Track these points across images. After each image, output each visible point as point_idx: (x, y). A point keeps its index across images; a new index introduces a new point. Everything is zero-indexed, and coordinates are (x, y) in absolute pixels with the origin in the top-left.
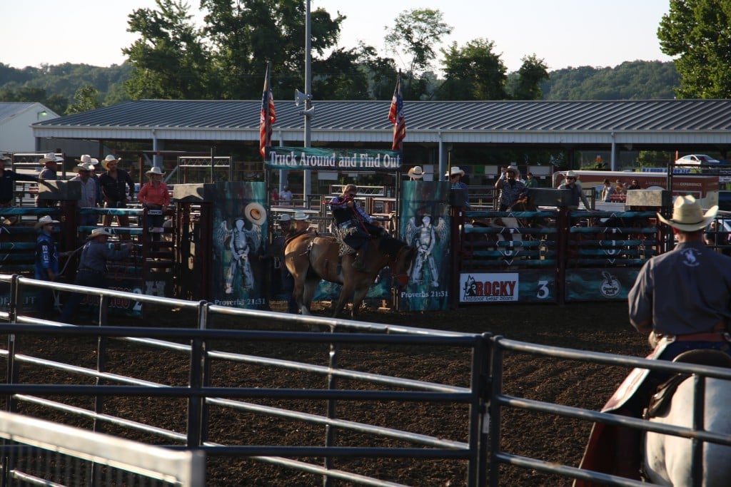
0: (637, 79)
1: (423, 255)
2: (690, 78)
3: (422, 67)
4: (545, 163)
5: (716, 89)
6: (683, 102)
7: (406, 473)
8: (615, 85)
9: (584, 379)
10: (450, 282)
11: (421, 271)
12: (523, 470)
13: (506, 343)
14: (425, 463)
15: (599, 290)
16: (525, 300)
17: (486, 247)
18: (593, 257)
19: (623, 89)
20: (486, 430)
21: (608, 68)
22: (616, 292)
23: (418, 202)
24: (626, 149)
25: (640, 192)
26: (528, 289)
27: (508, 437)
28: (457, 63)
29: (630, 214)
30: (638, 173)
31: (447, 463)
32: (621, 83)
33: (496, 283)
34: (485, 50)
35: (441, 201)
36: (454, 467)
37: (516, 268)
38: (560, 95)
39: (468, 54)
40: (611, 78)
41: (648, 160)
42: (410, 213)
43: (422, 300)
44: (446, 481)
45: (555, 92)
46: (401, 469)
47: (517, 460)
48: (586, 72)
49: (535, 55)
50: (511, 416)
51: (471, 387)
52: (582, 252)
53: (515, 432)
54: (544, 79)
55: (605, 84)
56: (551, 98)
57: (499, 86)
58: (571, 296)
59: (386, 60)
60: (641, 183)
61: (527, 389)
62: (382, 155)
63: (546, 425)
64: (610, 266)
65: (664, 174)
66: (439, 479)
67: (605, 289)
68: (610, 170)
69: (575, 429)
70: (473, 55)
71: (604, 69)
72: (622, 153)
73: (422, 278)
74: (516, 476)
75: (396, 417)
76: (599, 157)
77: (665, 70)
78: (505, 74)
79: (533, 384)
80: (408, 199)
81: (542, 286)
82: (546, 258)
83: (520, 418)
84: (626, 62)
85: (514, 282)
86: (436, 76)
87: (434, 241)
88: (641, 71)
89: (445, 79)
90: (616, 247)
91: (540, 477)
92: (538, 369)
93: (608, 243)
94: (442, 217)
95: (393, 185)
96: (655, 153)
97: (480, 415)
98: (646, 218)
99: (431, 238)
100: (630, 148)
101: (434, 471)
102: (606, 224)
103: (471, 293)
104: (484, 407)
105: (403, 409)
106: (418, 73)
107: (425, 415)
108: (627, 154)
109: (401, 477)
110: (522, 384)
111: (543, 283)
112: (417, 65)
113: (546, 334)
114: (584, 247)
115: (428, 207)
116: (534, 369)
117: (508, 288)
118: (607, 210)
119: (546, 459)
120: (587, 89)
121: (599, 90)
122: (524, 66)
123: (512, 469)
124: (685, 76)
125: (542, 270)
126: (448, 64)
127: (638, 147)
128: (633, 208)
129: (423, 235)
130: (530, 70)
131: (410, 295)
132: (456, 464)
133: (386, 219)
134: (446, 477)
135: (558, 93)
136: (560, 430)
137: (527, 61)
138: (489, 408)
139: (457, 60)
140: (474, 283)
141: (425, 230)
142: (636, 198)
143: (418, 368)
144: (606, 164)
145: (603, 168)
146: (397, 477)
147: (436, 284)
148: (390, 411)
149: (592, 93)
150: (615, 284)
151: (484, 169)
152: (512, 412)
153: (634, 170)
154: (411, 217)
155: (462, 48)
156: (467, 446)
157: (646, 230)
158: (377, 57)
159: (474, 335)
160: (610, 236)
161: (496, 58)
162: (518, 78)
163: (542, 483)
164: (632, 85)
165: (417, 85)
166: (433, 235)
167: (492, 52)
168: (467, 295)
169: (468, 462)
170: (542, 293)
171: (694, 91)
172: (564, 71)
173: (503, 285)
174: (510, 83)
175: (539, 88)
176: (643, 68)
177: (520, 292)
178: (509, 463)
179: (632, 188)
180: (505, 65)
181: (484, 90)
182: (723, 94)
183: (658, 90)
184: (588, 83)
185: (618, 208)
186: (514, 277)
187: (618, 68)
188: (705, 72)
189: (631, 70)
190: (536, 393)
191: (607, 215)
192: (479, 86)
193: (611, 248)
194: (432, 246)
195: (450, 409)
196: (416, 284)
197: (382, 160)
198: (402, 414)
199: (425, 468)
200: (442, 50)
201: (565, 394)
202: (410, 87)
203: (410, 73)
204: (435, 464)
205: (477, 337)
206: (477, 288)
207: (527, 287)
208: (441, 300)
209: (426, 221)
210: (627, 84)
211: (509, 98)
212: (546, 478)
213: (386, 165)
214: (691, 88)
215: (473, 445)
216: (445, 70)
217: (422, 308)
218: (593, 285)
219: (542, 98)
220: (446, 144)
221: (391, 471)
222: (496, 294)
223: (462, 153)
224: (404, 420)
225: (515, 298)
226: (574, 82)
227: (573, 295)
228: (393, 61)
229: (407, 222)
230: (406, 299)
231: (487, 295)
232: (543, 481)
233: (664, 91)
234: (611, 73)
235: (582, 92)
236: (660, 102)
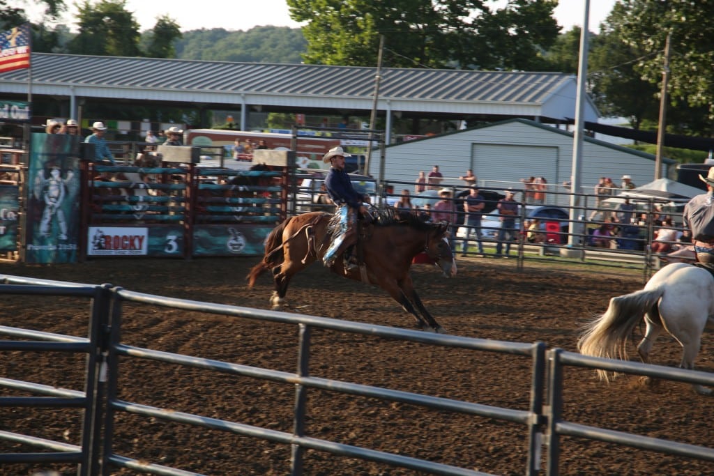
0: (267, 43)
1: (51, 208)
2: (317, 45)
3: (54, 19)
4: (177, 121)
5: (340, 56)
6: (310, 68)
7: (24, 423)
8: (246, 47)
9: (207, 331)
10: (78, 235)
11: (50, 224)
12: (142, 418)
14: (44, 414)
15: (225, 245)
16: (154, 255)
17: (108, 202)
18: (221, 213)
19: (255, 52)
20: (103, 379)
21: (240, 32)
22: (242, 247)
23: (48, 155)
24: (255, 110)
25: (266, 152)
26: (156, 243)
27: (130, 387)
28: (90, 19)
29: (255, 173)
30: (267, 134)
31: (67, 413)
32: (252, 46)
33: (125, 237)
34: (118, 6)
35: (71, 155)
36: (73, 417)
37: (142, 222)
38: (194, 55)
39: (101, 9)
40: (243, 41)
41: (276, 122)
42: (39, 165)
43: (49, 252)
44: (64, 431)
45: (189, 52)
46: (20, 420)
47: (132, 407)
48: (219, 34)
49: (168, 14)
50: (133, 367)
51: (90, 335)
52: (210, 208)
53: (137, 382)
54: (177, 38)
55: (237, 47)
56: (185, 57)
57: (133, 43)
58: (199, 251)
59: (17, 10)
60: (268, 144)
61: (151, 340)
62: (10, 106)
63: (168, 375)
64: (236, 222)
65: (290, 136)
66: (57, 429)
67: (232, 245)
68: (239, 130)
69: (196, 379)
70: (106, 10)
71: (236, 32)
72: (252, 113)
73: (50, 231)
74: (135, 424)
75: (16, 368)
76: (230, 117)
77: (293, 36)
78: (138, 31)
79: (157, 336)
80: (36, 151)
81: (170, 240)
82: (176, 214)
83: (143, 368)
84: (257, 26)
85: (143, 236)
86: (68, 29)
87: (63, 194)
88: (272, 36)
89: (78, 32)
90: (243, 205)
91: (159, 425)
92: (161, 321)
93: (234, 200)
94: (72, 171)
95: (21, 137)
96: (283, 115)
97: (97, 364)
98: (271, 177)
99: (60, 192)
100: (259, 109)
101: (53, 421)
102: (234, 182)
103: (99, 246)
104: (102, 356)
105: (25, 360)
106: (51, 25)
107: (47, 366)
108: (257, 115)
109: (19, 428)
110: (146, 335)
111: (172, 238)
112: (50, 17)
113: (172, 287)
114: (212, 204)
115: (57, 159)
116: (159, 321)
117: (137, 242)
118: (235, 168)
119: (166, 408)
120: (220, 50)
121: (231, 52)
122: (158, 24)
123: (132, 418)
124: (311, 42)
125: (171, 225)
126: (82, 18)
127: (267, 109)
128: (259, 167)
129: (51, 188)
130: (165, 28)
131: (37, 248)
132: (75, 413)
133: (13, 170)
134: (65, 426)
135: (192, 53)
136: (181, 379)
137: (160, 20)
138: (108, 357)
139: (91, 15)
140: (103, 237)
141: (53, 183)
142: (263, 157)
143: (42, 320)
144: (237, 124)
145: (234, 127)
146: (16, 429)
147: (64, 237)
148: (12, 362)
149: (225, 54)
150: (241, 240)
151: (116, 124)
152: (135, 362)
153: (262, 131)
154: (39, 169)
155: (97, 4)
156: (83, 395)
157: (271, 188)
158: (6, 6)
159: (93, 286)
160: (238, 194)
161: (129, 14)
162: (151, 36)
163: (160, 430)
164: (263, 48)
165: (48, 37)
166: (62, 189)
167: (125, 8)
168: (96, 248)
169: (83, 410)
170: (170, 247)
171: (320, 58)
172: (198, 31)
173: (132, 239)
174: (144, 40)
175: (172, 47)
176: (272, 33)
177: (149, 246)
178: (124, 409)
179: (261, 148)
180: (138, 22)
181: (118, 46)
182: (346, 62)
183: (287, 55)
184: (221, 44)
185: (245, 167)
186: (142, 231)
187: (250, 31)
188: (330, 39)
189: (262, 34)
190: (160, 345)
191: (234, 173)
192: (112, 41)
193: (237, 205)
194: (61, 199)
195: (73, 360)
196: (43, 237)
197: (9, 111)
198: (23, 365)
199: (44, 419)
200: (75, 4)
201: (187, 345)
202: (41, 39)
203: (42, 25)
204: (55, 414)
205: (97, 288)
206: (105, 242)
207: (156, 241)
208: (69, 253)
209: (55, 173)
210: (258, 47)
211: (143, 55)
212: (164, 425)
213: (14, 116)
214: (317, 54)
215: (89, 394)
216: (79, 24)
217: (49, 261)
218: (220, 240)
219: (176, 57)
220: (78, 98)
221: (8, 421)
222: (124, 248)
223: (95, 108)
224: (25, 371)
225: (144, 252)
226: (208, 42)
227: (200, 250)
228: (23, 11)
229: (35, 175)
230: (33, 252)
231: (116, 248)
232: (162, 429)
233: (293, 56)
234: (242, 36)
235: (215, 53)
236: (289, 67)
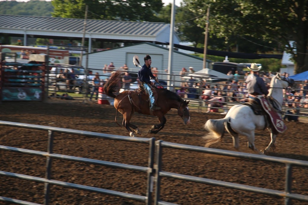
0: (36, 7)
2: (58, 9)
5: (68, 14)
6: (55, 19)
8: (27, 9)
9: (8, 134)
15: (16, 96)
18: (15, 82)
19: (30, 11)
21: (24, 2)
22: (25, 97)
24: (30, 37)
25: (35, 55)
29: (31, 65)
30: (36, 47)
32: (29, 9)
38: (2, 12)
40: (25, 6)
41: (41, 43)
48: (14, 3)
52: (10, 80)
55: (22, 9)
60: (37, 52)
64: (22, 86)
65: (46, 48)
67: (20, 96)
68: (24, 46)
69: (3, 155)
71: (22, 2)
72: (29, 39)
76: (19, 40)
77: (48, 5)
88: (38, 4)
90: (25, 79)
93: (21, 76)
96: (43, 40)
98: (37, 67)
100: (32, 37)
102: (21, 68)
108: (32, 39)
114: (11, 78)
120: (14, 10)
121: (20, 11)
124: (56, 8)
127: (36, 36)
128: (32, 62)
142: (34, 58)
145: (21, 44)
149: (17, 12)
150: (24, 94)
153: (34, 46)
157: (38, 71)
160: (23, 74)
164: (34, 10)
171: (59, 15)
179: (33, 53)
182: (71, 16)
183: (45, 13)
184: (15, 8)
185: (26, 62)
187: (28, 2)
188: (64, 6)
189: (34, 3)
191: (21, 65)
193: (22, 78)
210: (32, 9)
214: (58, 13)
218: (15, 94)
226: (9, 7)
227: (6, 99)
233: (48, 13)
234: (24, 4)
235: (12, 11)
236: (46, 18)
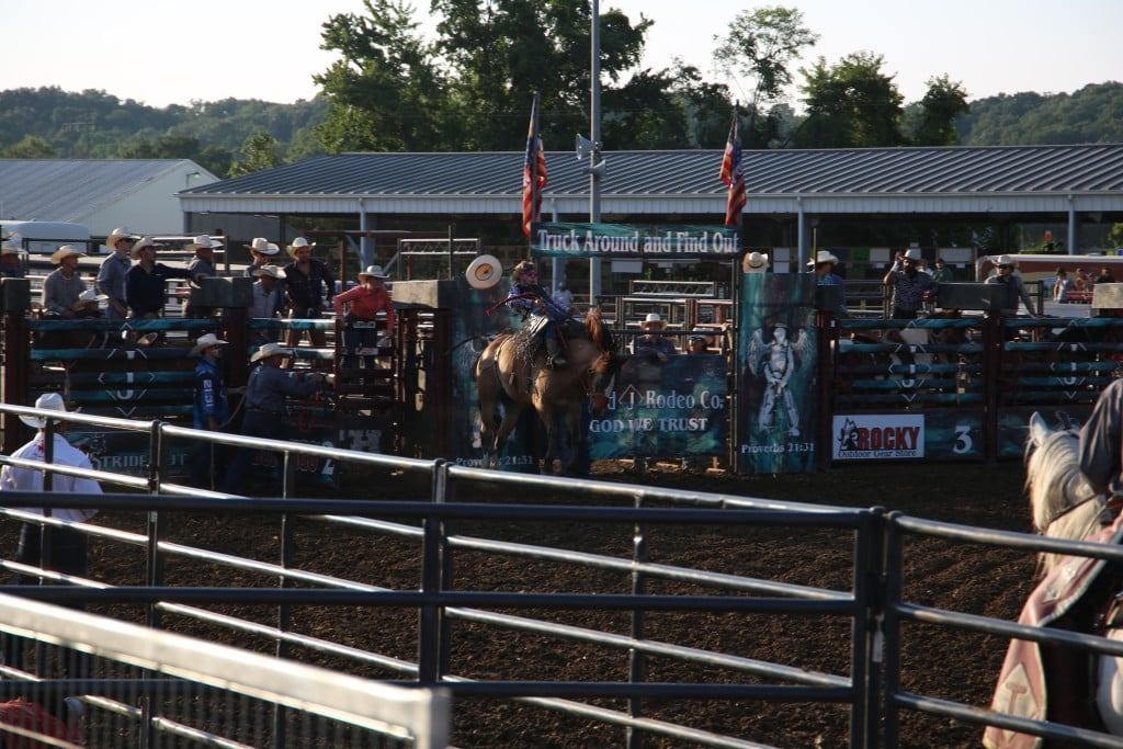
0: (1108, 110)
1: (775, 387)
3: (771, 97)
4: (963, 244)
7: (754, 723)
8: (1072, 121)
10: (818, 429)
11: (773, 412)
12: (935, 719)
13: (908, 522)
14: (781, 709)
16: (936, 456)
17: (872, 375)
18: (1042, 388)
19: (1086, 127)
20: (878, 658)
21: (1063, 95)
23: (767, 305)
24: (1091, 221)
26: (938, 438)
27: (911, 668)
28: (826, 91)
29: (1099, 322)
30: (1111, 257)
31: (817, 708)
32: (1082, 117)
33: (889, 431)
34: (868, 69)
35: (802, 304)
36: (827, 714)
37: (919, 406)
38: (987, 137)
39: (843, 76)
40: (1066, 110)
42: (755, 322)
43: (774, 456)
44: (815, 737)
45: (979, 134)
46: (746, 718)
47: (926, 703)
48: (1027, 101)
49: (947, 77)
50: (915, 636)
51: (854, 590)
52: (1024, 381)
53: (922, 661)
54: (962, 113)
55: (1057, 120)
56: (973, 142)
57: (891, 125)
58: (1008, 449)
59: (716, 86)
61: (939, 593)
62: (711, 233)
63: (971, 649)
64: (1067, 402)
66: (804, 733)
68: (1066, 253)
70: (850, 77)
71: (1055, 97)
72: (1085, 226)
73: (773, 423)
74: (924, 728)
75: (736, 637)
76: (1048, 233)
78: (900, 106)
79: (949, 587)
80: (751, 301)
81: (960, 434)
82: (966, 391)
83: (930, 638)
84: (1090, 86)
85: (918, 428)
86: (792, 111)
87: (791, 365)
88: (1115, 99)
89: (807, 115)
90: (1078, 374)
91: (962, 730)
92: (956, 562)
93: (1064, 367)
94: (805, 329)
95: (728, 279)
97: (868, 634)
99: (787, 362)
100: (1098, 218)
101: (796, 720)
102: (1061, 337)
103: (850, 445)
104: (876, 622)
105: (747, 624)
106: (765, 107)
107: (780, 634)
108: (1094, 227)
109: (745, 730)
110: (931, 586)
111: (963, 429)
112: (764, 94)
113: (968, 508)
114: (1026, 374)
115: (782, 312)
116: (950, 562)
117: (908, 438)
118: (1063, 316)
119: (971, 703)
120: (1029, 127)
121: (1047, 129)
122: (930, 93)
123: (918, 718)
125: (961, 410)
126: (812, 93)
127: (1111, 217)
128: (1104, 312)
129: (774, 357)
130: (941, 99)
131: (755, 450)
132: (830, 709)
133: (718, 332)
134: (816, 729)
135: (984, 134)
136: (992, 657)
137: (934, 86)
138: (883, 623)
139: (826, 86)
140: (855, 430)
141: (777, 348)
142: (1109, 297)
143: (770, 561)
144: (1060, 244)
145: (1056, 250)
146: (740, 731)
147: (795, 432)
148: (728, 627)
149: (1038, 134)
151: (869, 252)
152: (917, 628)
153: (1104, 254)
154: (756, 329)
155: (834, 68)
156: (848, 683)
158: (701, 82)
159: (857, 511)
160: (1068, 356)
161: (886, 81)
162: (921, 112)
163: (965, 739)
164: (1100, 120)
165: (764, 124)
166: (791, 357)
167: (879, 72)
168: (844, 448)
169: (850, 707)
170: (962, 445)
172: (992, 100)
173: (900, 433)
174: (908, 120)
175: (955, 128)
176: (1116, 94)
177: (927, 444)
178: (913, 708)
179: (1103, 280)
180: (900, 91)
181: (868, 131)
184: (1031, 118)
185: (1080, 312)
186: (916, 421)
187: (1078, 94)
189: (1098, 98)
190: (955, 600)
191: (1062, 323)
192: (860, 124)
193: (1069, 374)
194: (788, 374)
195: (820, 624)
196: (764, 431)
197: (710, 241)
198: (745, 632)
199: (783, 716)
200: (803, 71)
201: (999, 601)
202: (752, 128)
203: (752, 107)
204: (798, 710)
205: (862, 514)
206: (859, 438)
207: (938, 435)
208: (804, 457)
209: (780, 334)
210: (1093, 119)
211: (907, 143)
212: (971, 731)
213: (717, 249)
215: (858, 681)
216: (808, 101)
217: (774, 470)
219: (959, 143)
220: (808, 216)
221: (730, 720)
222: (889, 447)
223: (834, 230)
224: (749, 642)
225: (920, 452)
226: (1009, 116)
227: (1010, 448)
228: (726, 87)
229: (749, 337)
230: (749, 456)
231: (876, 448)
232: (968, 736)
234: (1067, 102)
235: (1021, 133)
